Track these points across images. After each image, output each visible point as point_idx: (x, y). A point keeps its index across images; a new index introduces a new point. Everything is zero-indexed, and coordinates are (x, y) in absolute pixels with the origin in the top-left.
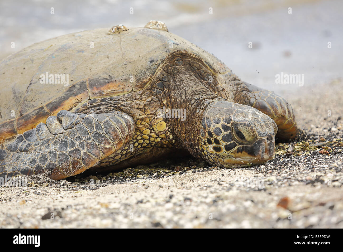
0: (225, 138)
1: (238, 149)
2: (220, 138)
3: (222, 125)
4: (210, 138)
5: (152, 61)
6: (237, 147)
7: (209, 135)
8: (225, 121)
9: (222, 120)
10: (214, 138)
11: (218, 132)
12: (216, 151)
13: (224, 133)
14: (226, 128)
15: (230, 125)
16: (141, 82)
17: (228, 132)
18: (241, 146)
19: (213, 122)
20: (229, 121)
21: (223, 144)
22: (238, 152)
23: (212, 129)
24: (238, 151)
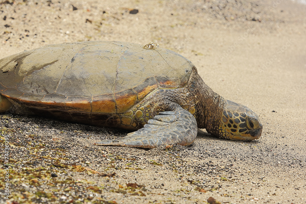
0: (241, 126)
1: (247, 132)
2: (238, 125)
3: (240, 118)
4: (231, 124)
5: (187, 71)
6: (246, 131)
7: (230, 121)
8: (242, 116)
9: (239, 114)
10: (233, 124)
11: (237, 121)
12: (232, 131)
13: (241, 122)
14: (243, 120)
15: (245, 118)
16: (184, 83)
17: (244, 122)
18: (249, 131)
19: (233, 115)
20: (245, 116)
21: (239, 128)
22: (245, 134)
23: (233, 118)
24: (247, 133)
